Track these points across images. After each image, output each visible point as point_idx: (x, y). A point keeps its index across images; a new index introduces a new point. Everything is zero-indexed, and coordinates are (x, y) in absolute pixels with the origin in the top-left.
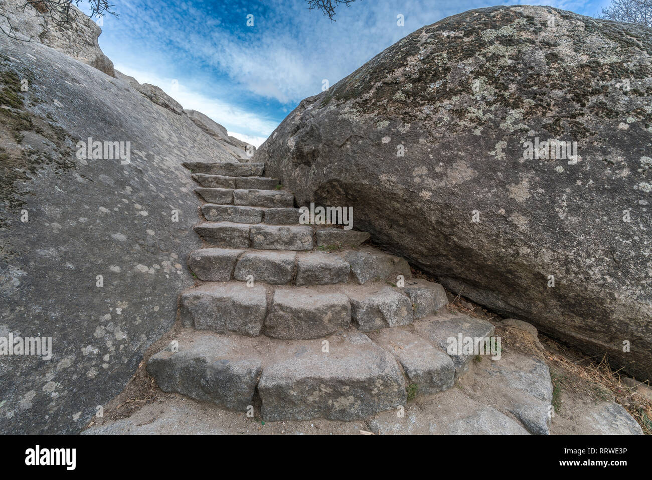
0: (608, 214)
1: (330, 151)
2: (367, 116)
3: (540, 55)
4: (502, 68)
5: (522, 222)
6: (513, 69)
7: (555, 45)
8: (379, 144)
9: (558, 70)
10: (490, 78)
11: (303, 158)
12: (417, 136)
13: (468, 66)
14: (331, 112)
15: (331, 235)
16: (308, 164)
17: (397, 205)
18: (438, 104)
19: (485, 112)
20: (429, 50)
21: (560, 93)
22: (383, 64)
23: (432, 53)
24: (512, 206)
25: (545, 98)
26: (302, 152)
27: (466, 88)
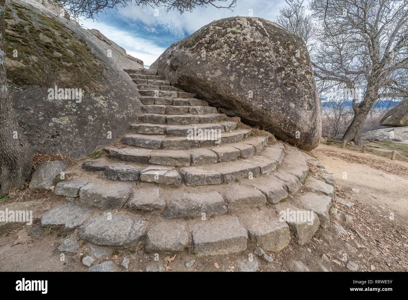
0: (251, 84)
1: (182, 66)
2: (193, 54)
3: (241, 38)
4: (231, 41)
5: (232, 86)
6: (234, 42)
7: (246, 35)
8: (197, 64)
9: (245, 43)
10: (228, 44)
11: (173, 68)
12: (208, 61)
13: (222, 40)
14: (182, 52)
15: (183, 94)
16: (175, 70)
17: (202, 83)
18: (214, 52)
19: (226, 55)
20: (212, 33)
21: (245, 50)
22: (199, 36)
23: (213, 34)
24: (230, 82)
25: (241, 51)
26: (172, 66)
27: (221, 47)
